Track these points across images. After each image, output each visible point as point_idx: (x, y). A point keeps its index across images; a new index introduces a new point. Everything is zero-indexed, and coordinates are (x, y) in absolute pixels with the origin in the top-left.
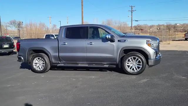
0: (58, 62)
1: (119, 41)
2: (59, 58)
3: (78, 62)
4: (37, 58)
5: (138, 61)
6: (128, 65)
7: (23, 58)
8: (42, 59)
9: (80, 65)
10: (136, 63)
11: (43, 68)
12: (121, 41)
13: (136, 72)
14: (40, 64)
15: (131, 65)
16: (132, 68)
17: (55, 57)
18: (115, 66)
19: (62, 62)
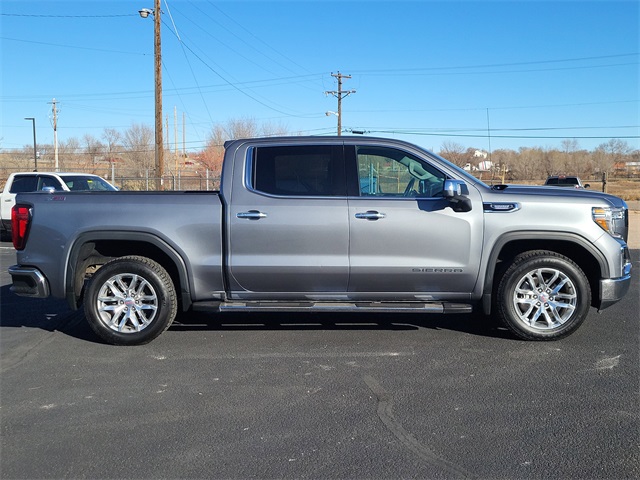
0: (217, 294)
1: (487, 207)
2: (225, 278)
3: (309, 295)
4: (118, 278)
5: (560, 286)
6: (522, 301)
7: (42, 279)
8: (145, 282)
9: (318, 306)
10: (551, 296)
11: (149, 322)
12: (497, 207)
13: (553, 330)
14: (129, 305)
15: (533, 303)
16: (537, 315)
17: (207, 274)
18: (468, 308)
19: (235, 294)
